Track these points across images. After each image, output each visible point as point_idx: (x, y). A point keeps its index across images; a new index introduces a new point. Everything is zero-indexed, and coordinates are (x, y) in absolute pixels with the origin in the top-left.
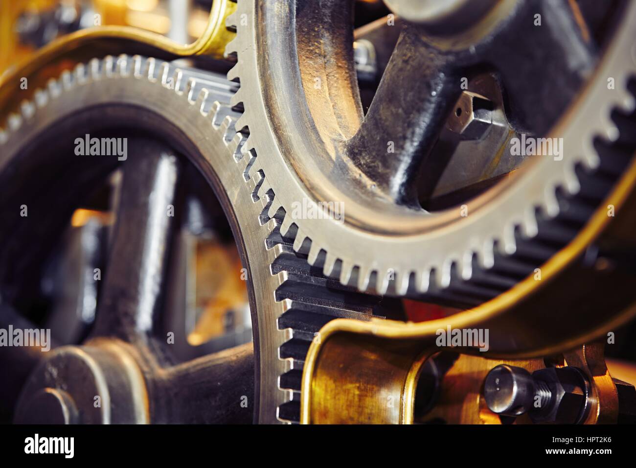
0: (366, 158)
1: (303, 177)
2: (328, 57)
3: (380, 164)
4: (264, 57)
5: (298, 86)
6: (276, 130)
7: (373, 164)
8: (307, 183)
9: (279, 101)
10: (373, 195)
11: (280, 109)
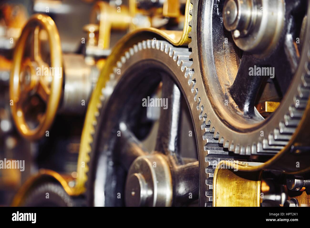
0: (235, 95)
1: (212, 103)
2: (226, 49)
3: (239, 98)
4: (200, 52)
5: (213, 63)
6: (204, 82)
7: (237, 98)
8: (213, 106)
9: (205, 70)
10: (237, 111)
11: (205, 74)
